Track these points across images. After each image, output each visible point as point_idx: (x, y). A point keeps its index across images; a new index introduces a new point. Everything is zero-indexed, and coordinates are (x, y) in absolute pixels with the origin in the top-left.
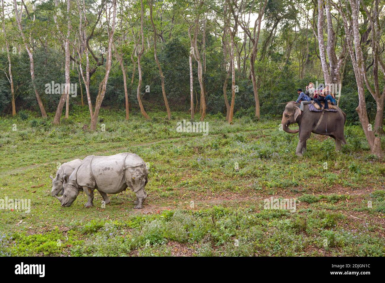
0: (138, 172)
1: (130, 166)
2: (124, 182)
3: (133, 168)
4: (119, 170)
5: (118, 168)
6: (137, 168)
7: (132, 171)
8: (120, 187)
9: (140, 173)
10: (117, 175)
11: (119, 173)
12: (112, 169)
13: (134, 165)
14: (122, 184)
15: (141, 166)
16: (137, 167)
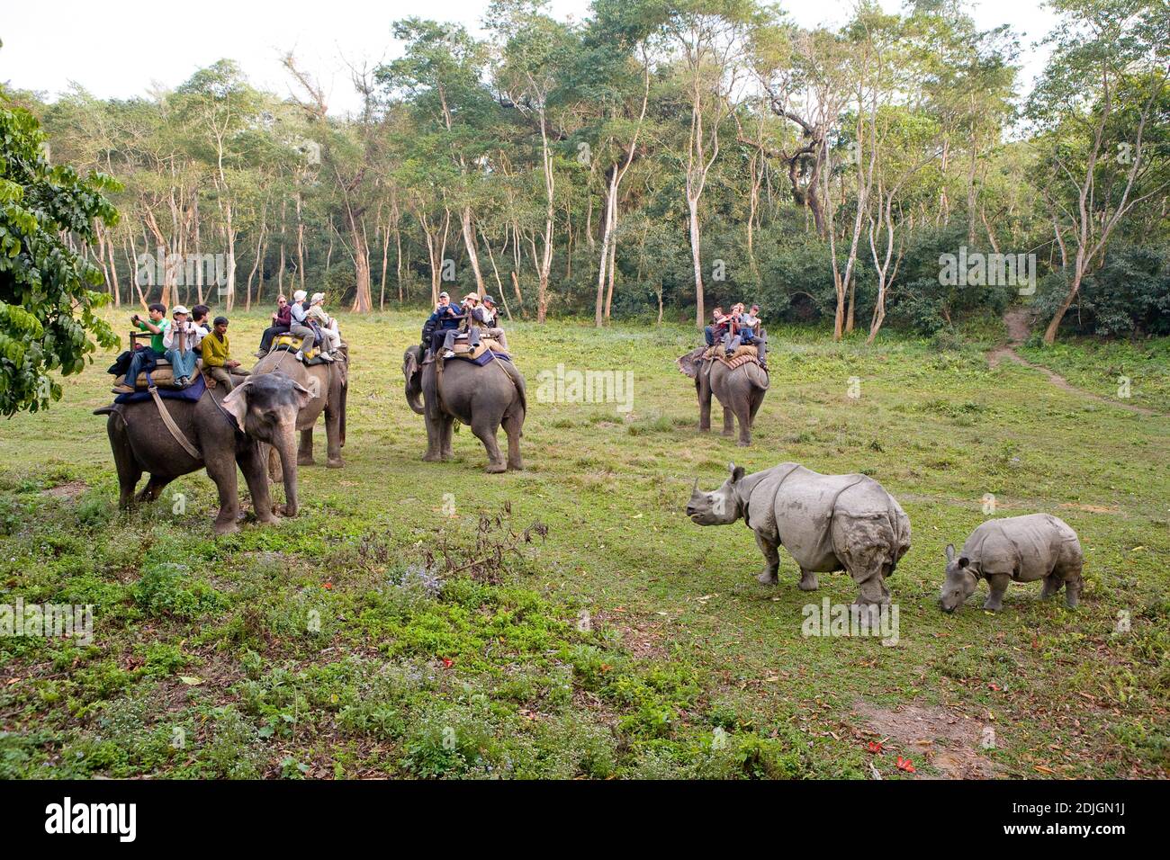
0: (859, 534)
1: (845, 512)
2: (829, 550)
3: (851, 519)
4: (818, 516)
5: (819, 508)
6: (861, 523)
7: (846, 526)
8: (818, 559)
9: (867, 537)
10: (812, 528)
11: (818, 522)
12: (806, 508)
13: (856, 511)
14: (824, 553)
15: (875, 519)
16: (861, 518)
